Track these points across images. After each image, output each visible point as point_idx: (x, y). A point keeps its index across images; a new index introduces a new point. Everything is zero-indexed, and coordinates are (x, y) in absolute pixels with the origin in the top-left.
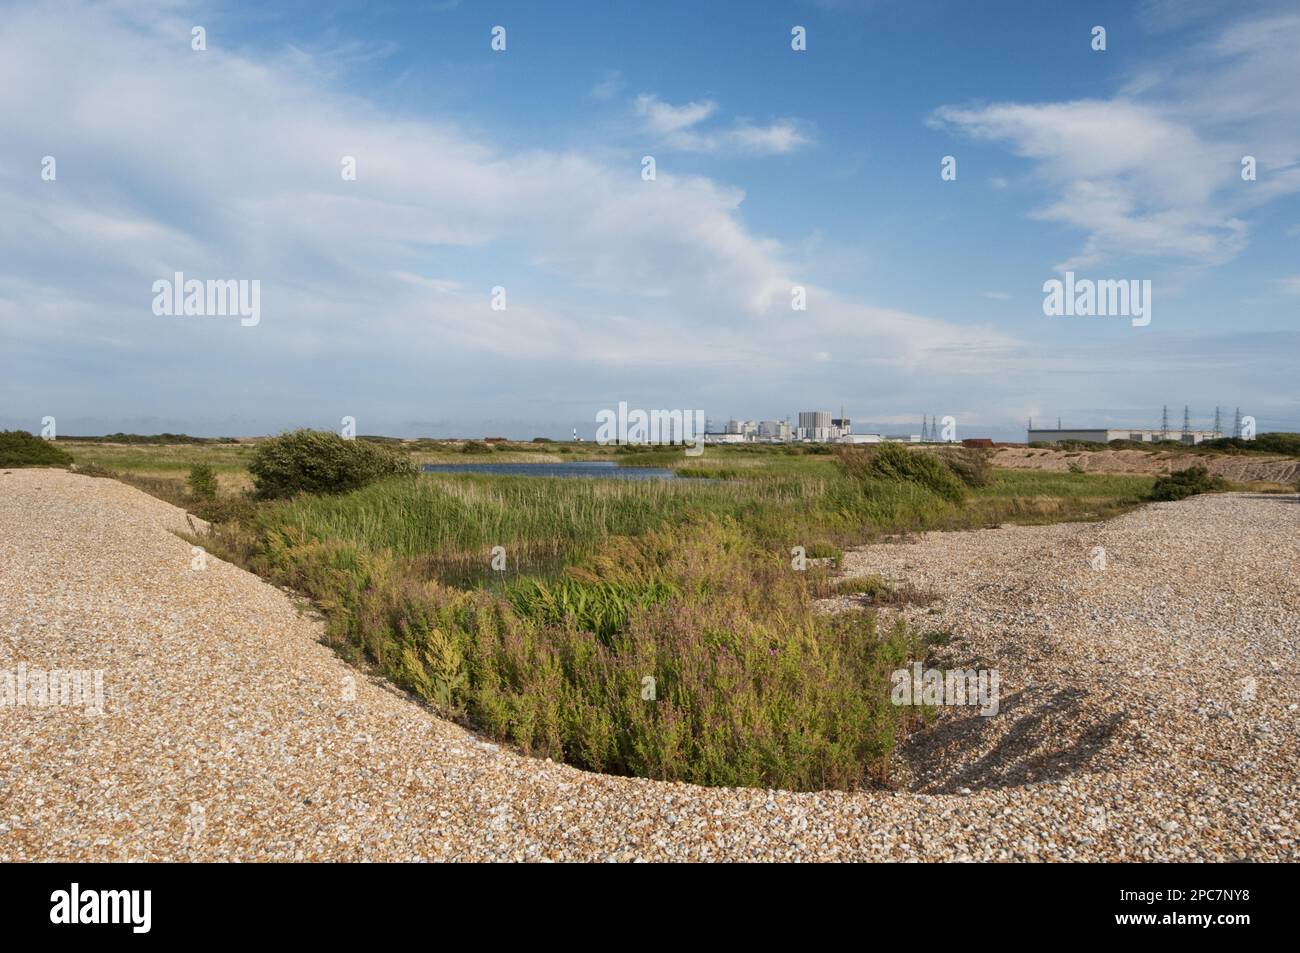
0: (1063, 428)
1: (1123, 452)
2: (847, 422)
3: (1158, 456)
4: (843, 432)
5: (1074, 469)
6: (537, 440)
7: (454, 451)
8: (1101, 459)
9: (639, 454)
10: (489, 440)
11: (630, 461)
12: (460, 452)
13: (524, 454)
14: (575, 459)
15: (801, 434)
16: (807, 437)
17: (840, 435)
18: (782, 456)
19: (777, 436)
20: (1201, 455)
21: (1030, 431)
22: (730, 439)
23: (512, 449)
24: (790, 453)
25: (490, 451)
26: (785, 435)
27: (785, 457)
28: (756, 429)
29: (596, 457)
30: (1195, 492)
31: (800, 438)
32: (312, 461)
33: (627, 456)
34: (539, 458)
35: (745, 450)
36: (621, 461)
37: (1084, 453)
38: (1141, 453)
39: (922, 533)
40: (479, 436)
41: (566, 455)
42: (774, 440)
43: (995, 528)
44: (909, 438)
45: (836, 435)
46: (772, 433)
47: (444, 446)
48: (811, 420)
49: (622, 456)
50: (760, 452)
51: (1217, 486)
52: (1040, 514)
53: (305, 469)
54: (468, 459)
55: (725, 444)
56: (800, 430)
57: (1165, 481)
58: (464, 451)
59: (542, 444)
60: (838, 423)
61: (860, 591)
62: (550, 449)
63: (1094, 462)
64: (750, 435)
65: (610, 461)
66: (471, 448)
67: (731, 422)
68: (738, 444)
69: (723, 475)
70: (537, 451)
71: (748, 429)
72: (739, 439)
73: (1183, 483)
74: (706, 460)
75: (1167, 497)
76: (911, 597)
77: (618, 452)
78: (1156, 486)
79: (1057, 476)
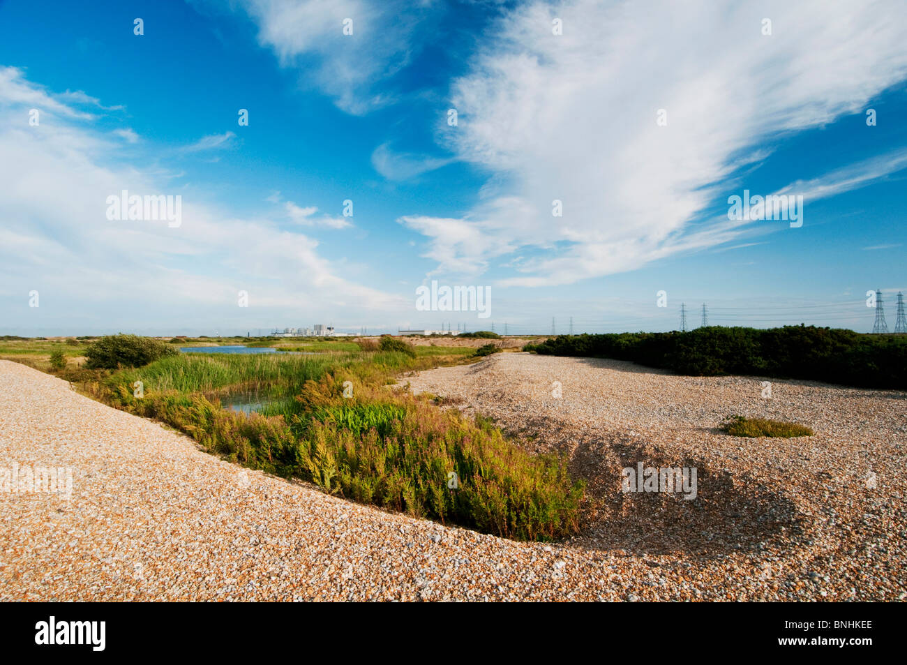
0: (411, 330)
1: (444, 339)
2: (333, 328)
4: (332, 332)
5: (432, 345)
6: (201, 337)
8: (436, 341)
9: (253, 342)
10: (181, 337)
11: (251, 345)
13: (198, 343)
14: (225, 345)
15: (316, 334)
16: (319, 334)
17: (331, 334)
18: (316, 341)
19: (306, 334)
21: (400, 331)
22: (286, 335)
23: (193, 341)
25: (184, 342)
26: (309, 334)
29: (233, 344)
30: (492, 353)
32: (124, 350)
33: (249, 343)
34: (209, 345)
35: (299, 340)
36: (246, 345)
37: (429, 339)
38: (450, 339)
40: (175, 335)
41: (220, 343)
42: (304, 336)
45: (329, 333)
46: (303, 333)
48: (319, 328)
49: (246, 343)
50: (306, 340)
51: (498, 350)
52: (447, 362)
53: (118, 353)
56: (315, 331)
57: (481, 349)
58: (171, 342)
59: (204, 339)
60: (329, 329)
61: (427, 398)
62: (211, 341)
63: (434, 342)
64: (296, 334)
70: (205, 341)
71: (294, 331)
72: (290, 335)
73: (487, 349)
74: (286, 344)
75: (484, 355)
76: (453, 401)
77: (244, 341)
78: (479, 350)
79: (429, 348)
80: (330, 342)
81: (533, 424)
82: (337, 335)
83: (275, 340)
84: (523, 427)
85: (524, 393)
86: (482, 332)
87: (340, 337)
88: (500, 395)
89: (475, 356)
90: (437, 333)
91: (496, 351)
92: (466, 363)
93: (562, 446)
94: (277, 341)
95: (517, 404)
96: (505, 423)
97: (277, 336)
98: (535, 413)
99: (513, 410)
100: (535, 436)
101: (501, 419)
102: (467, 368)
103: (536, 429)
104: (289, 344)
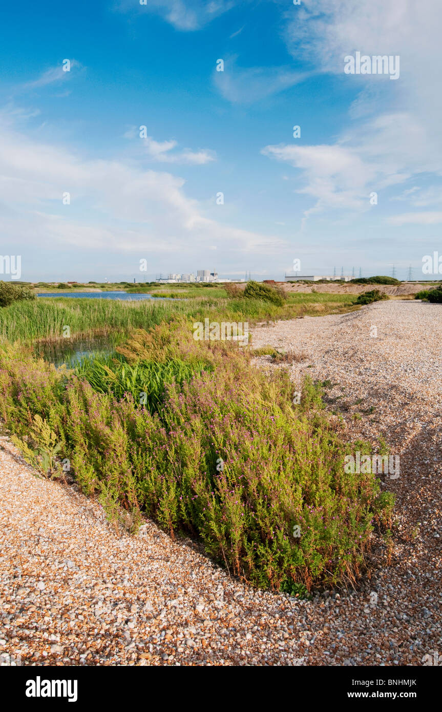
0: (298, 276)
2: (216, 274)
3: (343, 286)
4: (215, 278)
5: (313, 291)
6: (90, 283)
7: (54, 287)
8: (321, 287)
9: (134, 288)
10: (69, 283)
11: (131, 291)
12: (57, 288)
13: (85, 288)
14: (107, 290)
15: (198, 280)
16: (201, 280)
17: (213, 280)
18: (194, 287)
19: (189, 280)
20: (359, 285)
21: (286, 277)
22: (170, 281)
23: (80, 287)
24: (197, 286)
25: (70, 287)
26: (192, 280)
27: (195, 288)
28: (180, 277)
29: (116, 289)
30: (376, 300)
31: (198, 281)
33: (130, 289)
34: (92, 290)
35: (178, 286)
36: (127, 291)
37: (314, 285)
39: (276, 322)
40: (65, 281)
41: (104, 289)
42: (188, 282)
43: (302, 318)
44: (240, 280)
45: (212, 279)
46: (187, 279)
47: (50, 286)
49: (128, 289)
50: (185, 286)
51: (383, 297)
52: (317, 311)
54: (61, 291)
55: (168, 283)
56: (198, 277)
57: (362, 296)
59: (93, 284)
60: (213, 274)
61: (265, 354)
62: (96, 286)
63: (318, 288)
64: (178, 280)
65: (122, 291)
66: (62, 286)
67: (171, 275)
68: (174, 284)
69: (172, 296)
70: (91, 287)
71: (178, 277)
72: (174, 281)
73: (370, 297)
74: (163, 290)
75: (365, 303)
76: (295, 358)
77: (126, 287)
78: (359, 298)
79: (309, 295)
80: (209, 289)
81: (376, 394)
82: (221, 281)
83: (155, 286)
84: (362, 396)
85: (382, 351)
86: (377, 277)
87: (221, 284)
88: (351, 352)
89: (354, 304)
90: (328, 279)
91: (381, 298)
92: (341, 312)
93: (398, 430)
94: (158, 287)
95: (367, 365)
96: (342, 390)
97: (161, 282)
98: (384, 378)
99: (360, 374)
100: (371, 411)
101: (339, 384)
102: (337, 318)
103: (376, 401)
104: (166, 290)
